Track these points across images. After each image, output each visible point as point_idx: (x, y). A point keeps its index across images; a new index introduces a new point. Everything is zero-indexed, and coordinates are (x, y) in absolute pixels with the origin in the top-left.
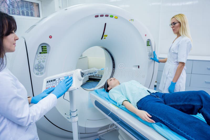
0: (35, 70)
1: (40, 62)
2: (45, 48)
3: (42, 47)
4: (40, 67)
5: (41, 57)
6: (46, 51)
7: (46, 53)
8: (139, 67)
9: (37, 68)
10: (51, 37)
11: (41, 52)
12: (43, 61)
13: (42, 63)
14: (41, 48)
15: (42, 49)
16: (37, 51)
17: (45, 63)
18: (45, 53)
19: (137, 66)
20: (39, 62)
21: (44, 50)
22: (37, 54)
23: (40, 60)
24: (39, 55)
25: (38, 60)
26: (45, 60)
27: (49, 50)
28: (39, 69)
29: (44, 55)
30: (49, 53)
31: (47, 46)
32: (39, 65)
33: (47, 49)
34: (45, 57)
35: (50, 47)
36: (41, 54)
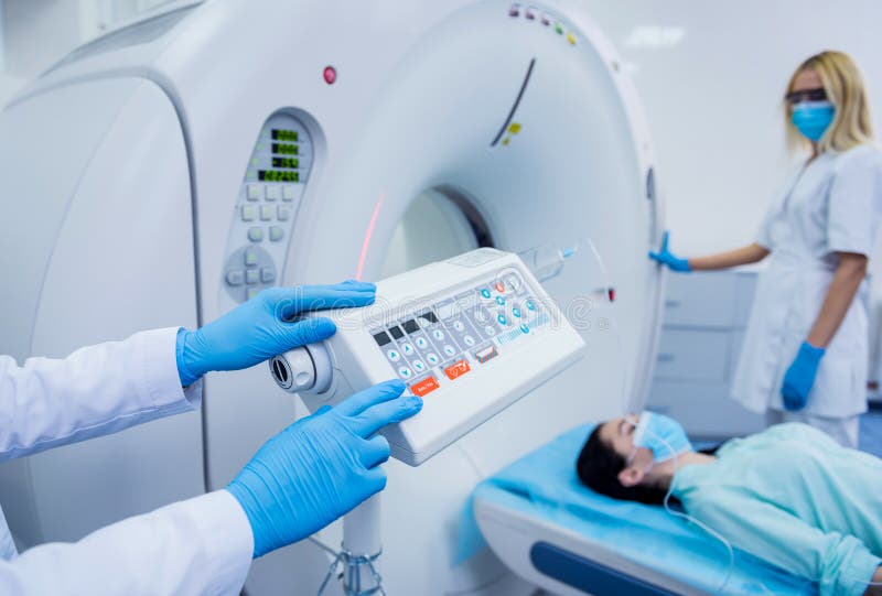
1: (259, 240)
2: (288, 143)
3: (275, 134)
4: (253, 275)
5: (262, 202)
6: (292, 166)
7: (294, 178)
8: (611, 294)
10: (329, 75)
11: (268, 167)
12: (276, 233)
13: (266, 245)
15: (275, 148)
16: (250, 164)
17: (283, 245)
18: (285, 179)
19: (600, 291)
20: (250, 238)
21: (280, 142)
22: (245, 179)
23: (257, 223)
24: (258, 187)
25: (247, 226)
26: (286, 227)
27: (312, 163)
28: (247, 283)
29: (283, 189)
30: (306, 182)
31: (302, 136)
32: (252, 259)
33: (300, 151)
34: (288, 204)
35: (316, 143)
36: (266, 183)
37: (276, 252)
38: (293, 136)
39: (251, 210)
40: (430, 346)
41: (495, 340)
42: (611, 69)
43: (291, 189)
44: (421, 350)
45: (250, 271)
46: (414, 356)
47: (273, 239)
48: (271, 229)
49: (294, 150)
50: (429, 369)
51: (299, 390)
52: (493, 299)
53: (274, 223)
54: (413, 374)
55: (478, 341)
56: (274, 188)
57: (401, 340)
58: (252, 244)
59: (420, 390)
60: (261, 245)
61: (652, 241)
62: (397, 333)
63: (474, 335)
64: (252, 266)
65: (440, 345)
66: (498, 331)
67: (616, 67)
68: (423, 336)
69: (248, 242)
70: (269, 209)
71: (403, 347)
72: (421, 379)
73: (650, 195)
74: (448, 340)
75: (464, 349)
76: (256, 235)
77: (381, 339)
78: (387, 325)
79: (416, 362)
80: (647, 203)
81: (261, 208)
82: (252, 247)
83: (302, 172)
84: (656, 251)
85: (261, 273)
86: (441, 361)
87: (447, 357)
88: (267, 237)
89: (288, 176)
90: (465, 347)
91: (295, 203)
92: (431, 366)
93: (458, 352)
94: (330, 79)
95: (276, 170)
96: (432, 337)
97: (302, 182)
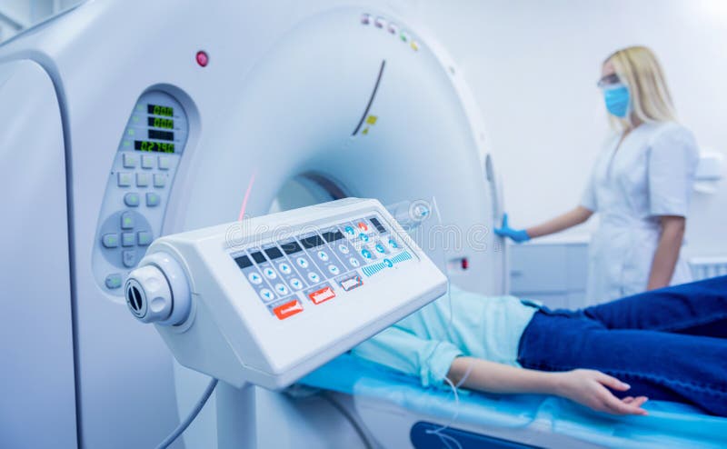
0: (100, 253)
1: (136, 206)
2: (164, 117)
3: (151, 109)
4: (129, 238)
5: (138, 170)
6: (168, 139)
7: (171, 149)
8: (464, 264)
9: (112, 240)
10: (202, 59)
11: (145, 138)
12: (152, 200)
13: (142, 210)
14: (144, 115)
15: (151, 122)
16: (125, 134)
17: (159, 210)
19: (455, 261)
20: (126, 204)
21: (156, 116)
22: (121, 147)
23: (134, 189)
24: (134, 156)
25: (123, 192)
26: (163, 194)
27: (187, 136)
28: (123, 246)
29: (158, 158)
30: (181, 154)
31: (177, 111)
32: (127, 222)
33: (176, 125)
34: (165, 173)
35: (190, 117)
36: (143, 153)
37: (152, 217)
38: (169, 112)
39: (127, 176)
40: (293, 272)
41: (360, 271)
42: (449, 74)
43: (166, 159)
44: (284, 276)
45: (126, 235)
46: (277, 280)
47: (150, 205)
48: (147, 195)
49: (170, 124)
50: (293, 293)
51: (154, 318)
52: (356, 235)
53: (151, 190)
54: (276, 297)
55: (342, 271)
56: (150, 157)
57: (263, 264)
58: (128, 209)
59: (283, 312)
60: (137, 210)
61: (495, 216)
62: (259, 257)
63: (339, 265)
64: (129, 229)
65: (304, 272)
66: (362, 263)
67: (453, 70)
68: (286, 262)
69: (125, 208)
70: (145, 177)
71: (266, 270)
72: (283, 303)
73: (490, 177)
74: (312, 268)
75: (329, 278)
76: (133, 200)
77: (243, 262)
78: (249, 250)
79: (279, 286)
80: (487, 184)
81: (137, 175)
82: (126, 212)
83: (177, 144)
84: (499, 227)
85: (138, 237)
86: (305, 286)
87: (311, 283)
88: (143, 203)
89: (165, 148)
90: (330, 275)
91: (171, 172)
92: (295, 290)
93: (322, 279)
94: (203, 62)
95: (152, 141)
96: (296, 265)
97: (178, 153)
